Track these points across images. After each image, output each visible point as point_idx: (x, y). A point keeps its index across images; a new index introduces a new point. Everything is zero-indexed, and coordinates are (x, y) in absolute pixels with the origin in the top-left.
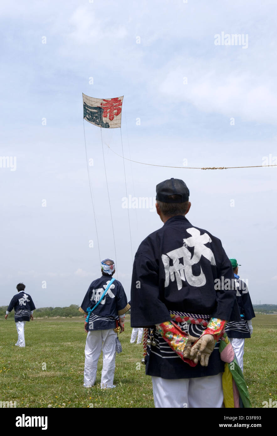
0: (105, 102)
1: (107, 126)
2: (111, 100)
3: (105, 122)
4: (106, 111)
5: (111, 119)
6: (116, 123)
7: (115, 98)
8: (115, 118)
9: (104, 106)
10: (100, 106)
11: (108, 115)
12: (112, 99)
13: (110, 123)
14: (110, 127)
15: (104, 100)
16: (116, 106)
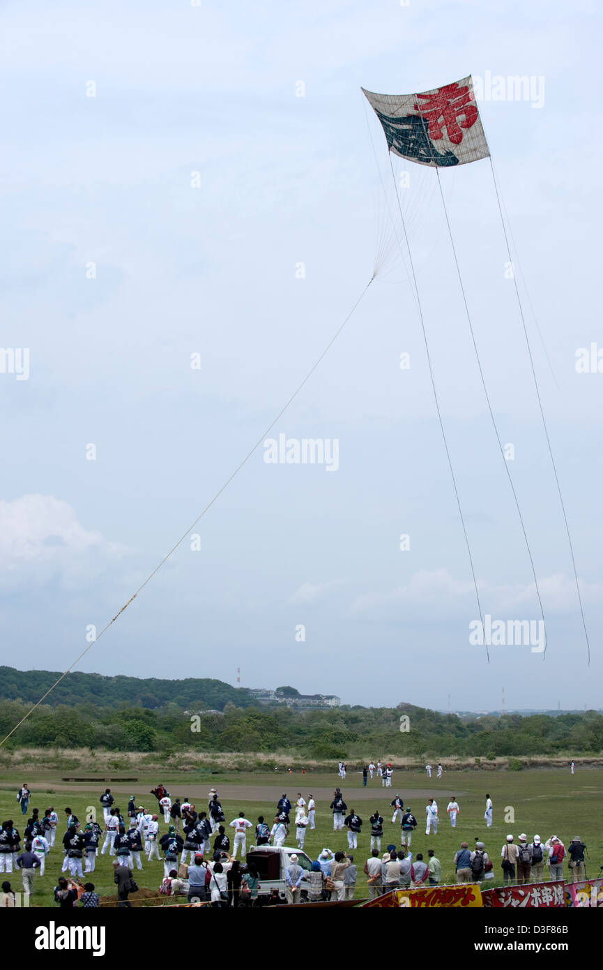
0: (423, 101)
1: (450, 160)
2: (437, 92)
3: (442, 152)
4: (436, 123)
5: (457, 140)
6: (472, 147)
7: (447, 86)
8: (465, 137)
9: (426, 112)
10: (415, 112)
11: (445, 132)
12: (440, 89)
13: (456, 150)
14: (460, 161)
15: (419, 96)
16: (457, 105)
